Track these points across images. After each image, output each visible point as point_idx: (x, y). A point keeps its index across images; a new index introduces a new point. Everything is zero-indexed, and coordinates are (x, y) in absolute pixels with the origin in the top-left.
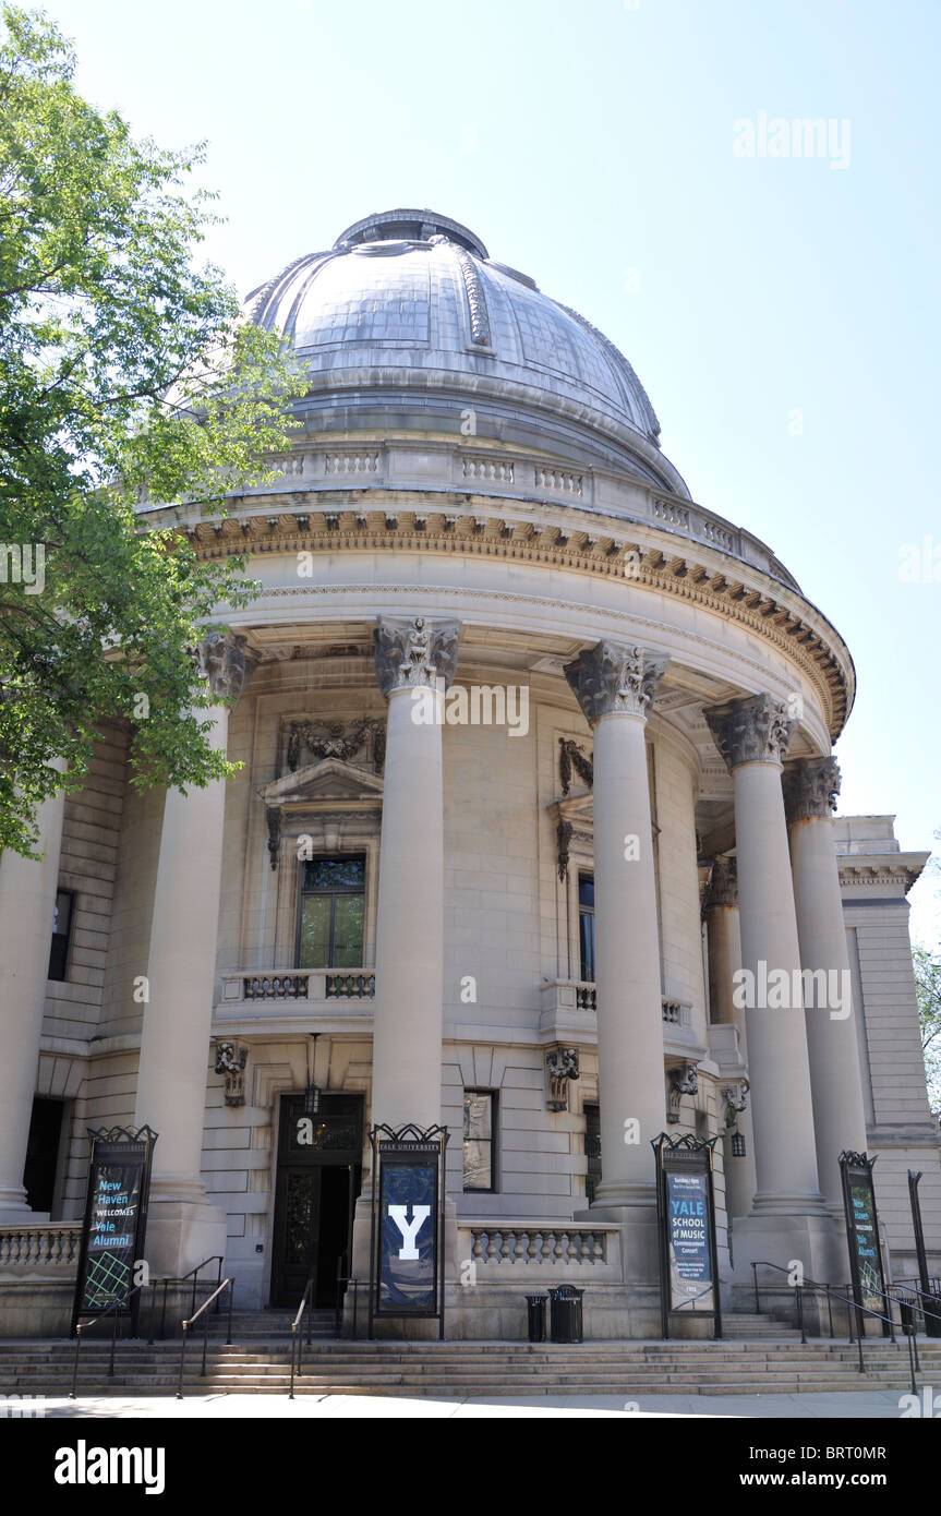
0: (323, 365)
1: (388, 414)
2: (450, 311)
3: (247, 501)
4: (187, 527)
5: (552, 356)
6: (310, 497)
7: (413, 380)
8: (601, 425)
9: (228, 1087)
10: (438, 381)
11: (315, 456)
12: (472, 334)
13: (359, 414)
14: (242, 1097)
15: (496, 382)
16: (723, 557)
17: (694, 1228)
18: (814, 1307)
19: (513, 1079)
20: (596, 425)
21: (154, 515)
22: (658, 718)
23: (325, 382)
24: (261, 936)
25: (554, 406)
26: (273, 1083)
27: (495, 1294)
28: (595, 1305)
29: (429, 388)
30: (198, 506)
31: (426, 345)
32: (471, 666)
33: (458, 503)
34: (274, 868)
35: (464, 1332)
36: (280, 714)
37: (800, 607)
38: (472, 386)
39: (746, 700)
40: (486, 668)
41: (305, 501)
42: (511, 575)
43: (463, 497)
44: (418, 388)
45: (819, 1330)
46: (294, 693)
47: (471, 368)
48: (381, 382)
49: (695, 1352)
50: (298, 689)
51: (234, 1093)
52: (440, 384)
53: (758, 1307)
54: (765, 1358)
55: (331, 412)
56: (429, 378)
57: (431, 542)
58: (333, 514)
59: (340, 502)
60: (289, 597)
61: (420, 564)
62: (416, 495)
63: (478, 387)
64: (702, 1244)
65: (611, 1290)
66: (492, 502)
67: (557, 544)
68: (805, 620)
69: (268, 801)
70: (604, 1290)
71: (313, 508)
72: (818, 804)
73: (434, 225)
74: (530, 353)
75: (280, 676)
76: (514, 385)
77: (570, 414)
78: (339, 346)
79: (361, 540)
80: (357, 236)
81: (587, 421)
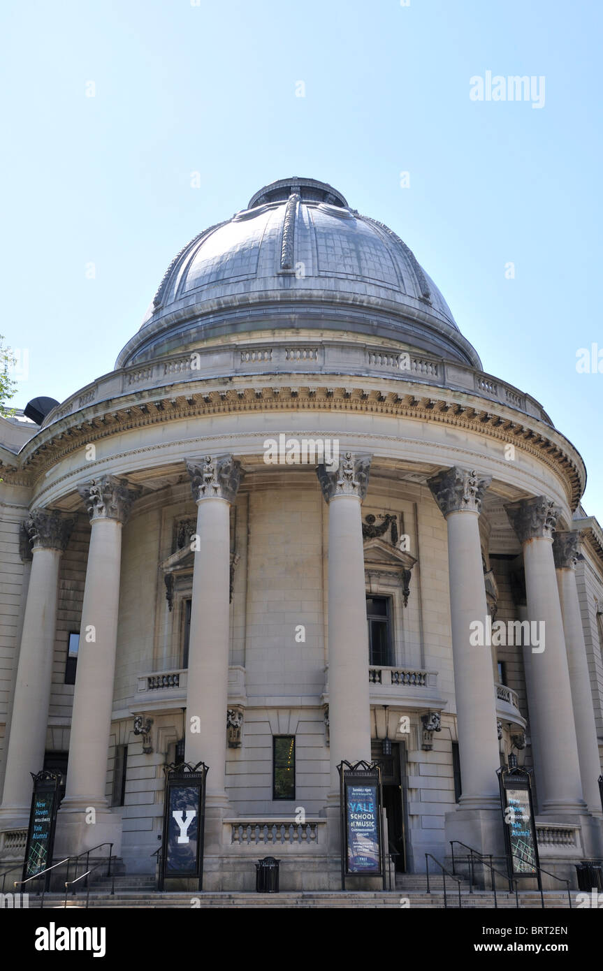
0: (196, 301)
1: (226, 325)
2: (270, 250)
3: (114, 402)
4: (88, 421)
5: (339, 264)
6: (145, 394)
7: (242, 301)
8: (369, 303)
9: (144, 742)
10: (256, 299)
11: (158, 366)
12: (281, 262)
13: (210, 329)
14: (151, 748)
15: (291, 292)
16: (409, 384)
17: (367, 820)
18: (482, 870)
19: (303, 728)
20: (365, 304)
21: (73, 417)
22: (419, 486)
23: (193, 312)
24: (164, 651)
25: (333, 298)
26: (168, 738)
27: (242, 863)
28: (305, 869)
29: (252, 304)
30: (91, 408)
31: (254, 276)
32: (277, 474)
33: (225, 383)
34: (170, 609)
35: (222, 887)
36: (174, 517)
37: (484, 404)
38: (277, 297)
39: (448, 471)
40: (286, 473)
41: (142, 397)
42: (266, 420)
43: (228, 380)
44: (245, 305)
45: (484, 886)
46: (180, 504)
47: (281, 286)
48: (223, 306)
49: (337, 898)
50: (181, 501)
51: (147, 746)
52: (258, 300)
53: (454, 871)
54: (383, 902)
55: (194, 330)
56: (250, 298)
57: (217, 408)
58: (157, 402)
59: (160, 394)
60: (142, 453)
61: (212, 422)
62: (200, 383)
63: (281, 297)
64: (373, 830)
65: (317, 860)
66: (244, 379)
67: (292, 396)
68: (490, 411)
69: (165, 570)
70: (312, 860)
71: (147, 400)
72: (537, 528)
73: (298, 186)
74: (323, 266)
75: (172, 494)
76: (303, 291)
77: (345, 301)
78: (206, 287)
79: (177, 414)
80: (255, 202)
81: (358, 303)
